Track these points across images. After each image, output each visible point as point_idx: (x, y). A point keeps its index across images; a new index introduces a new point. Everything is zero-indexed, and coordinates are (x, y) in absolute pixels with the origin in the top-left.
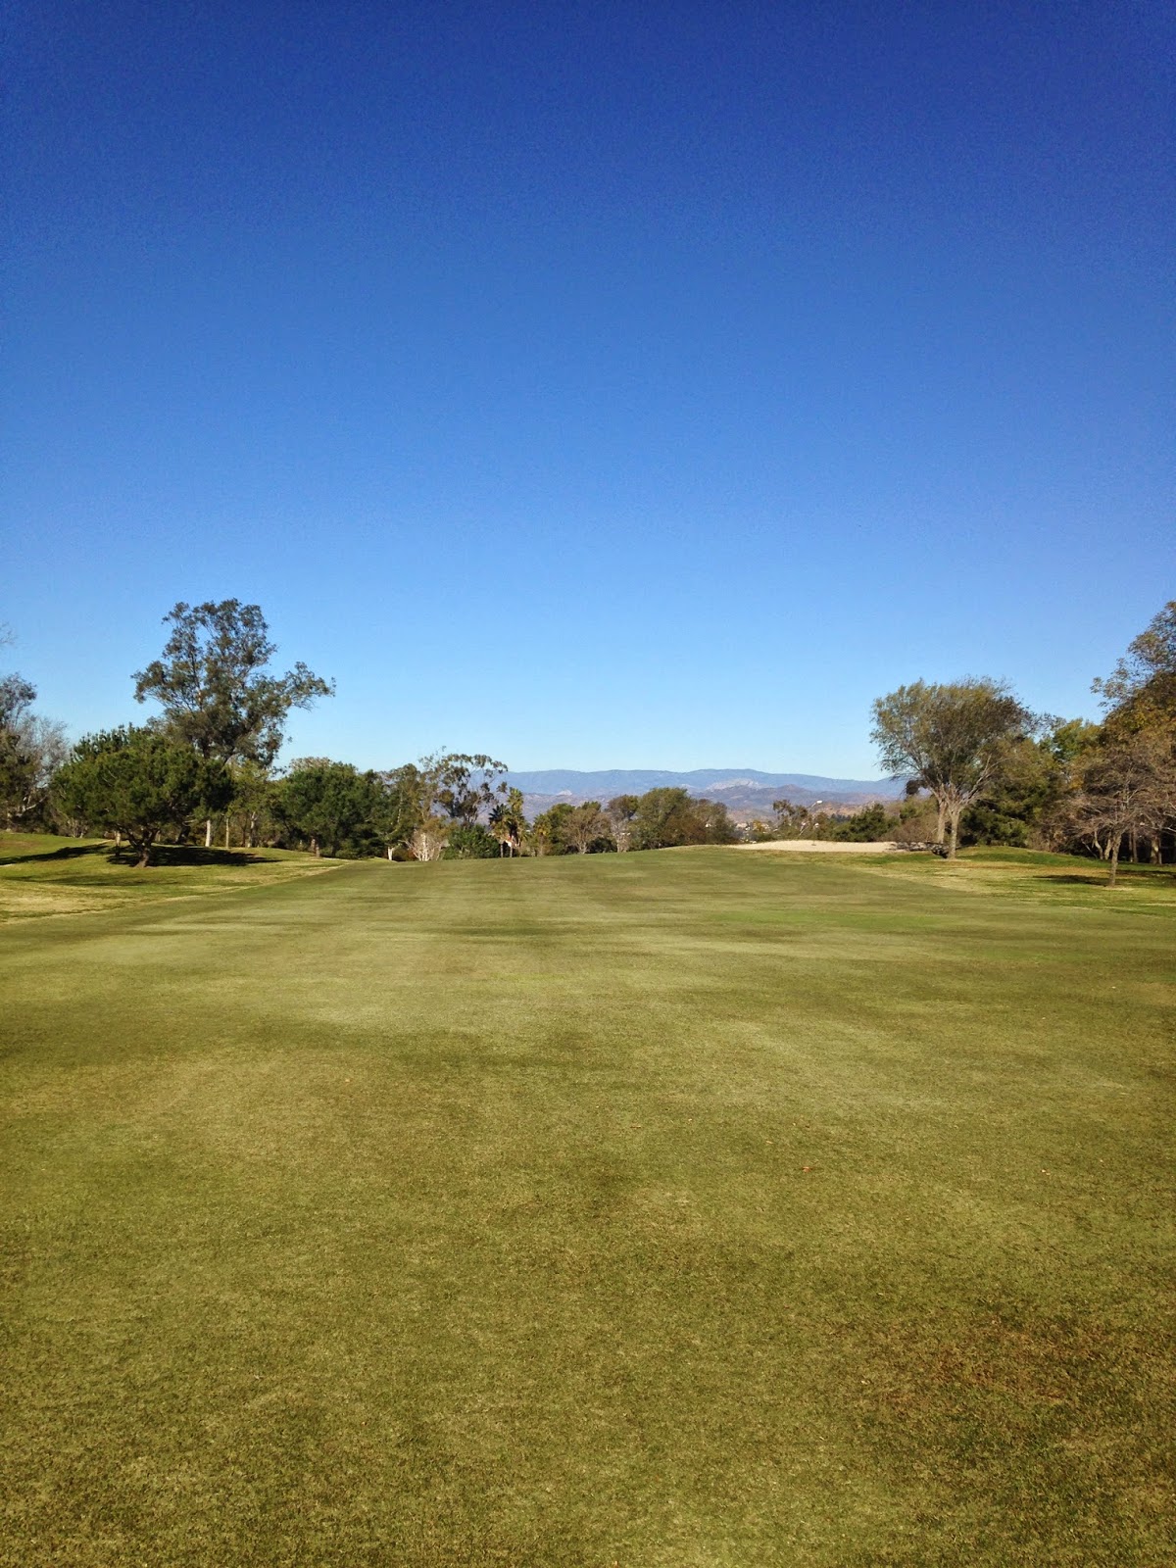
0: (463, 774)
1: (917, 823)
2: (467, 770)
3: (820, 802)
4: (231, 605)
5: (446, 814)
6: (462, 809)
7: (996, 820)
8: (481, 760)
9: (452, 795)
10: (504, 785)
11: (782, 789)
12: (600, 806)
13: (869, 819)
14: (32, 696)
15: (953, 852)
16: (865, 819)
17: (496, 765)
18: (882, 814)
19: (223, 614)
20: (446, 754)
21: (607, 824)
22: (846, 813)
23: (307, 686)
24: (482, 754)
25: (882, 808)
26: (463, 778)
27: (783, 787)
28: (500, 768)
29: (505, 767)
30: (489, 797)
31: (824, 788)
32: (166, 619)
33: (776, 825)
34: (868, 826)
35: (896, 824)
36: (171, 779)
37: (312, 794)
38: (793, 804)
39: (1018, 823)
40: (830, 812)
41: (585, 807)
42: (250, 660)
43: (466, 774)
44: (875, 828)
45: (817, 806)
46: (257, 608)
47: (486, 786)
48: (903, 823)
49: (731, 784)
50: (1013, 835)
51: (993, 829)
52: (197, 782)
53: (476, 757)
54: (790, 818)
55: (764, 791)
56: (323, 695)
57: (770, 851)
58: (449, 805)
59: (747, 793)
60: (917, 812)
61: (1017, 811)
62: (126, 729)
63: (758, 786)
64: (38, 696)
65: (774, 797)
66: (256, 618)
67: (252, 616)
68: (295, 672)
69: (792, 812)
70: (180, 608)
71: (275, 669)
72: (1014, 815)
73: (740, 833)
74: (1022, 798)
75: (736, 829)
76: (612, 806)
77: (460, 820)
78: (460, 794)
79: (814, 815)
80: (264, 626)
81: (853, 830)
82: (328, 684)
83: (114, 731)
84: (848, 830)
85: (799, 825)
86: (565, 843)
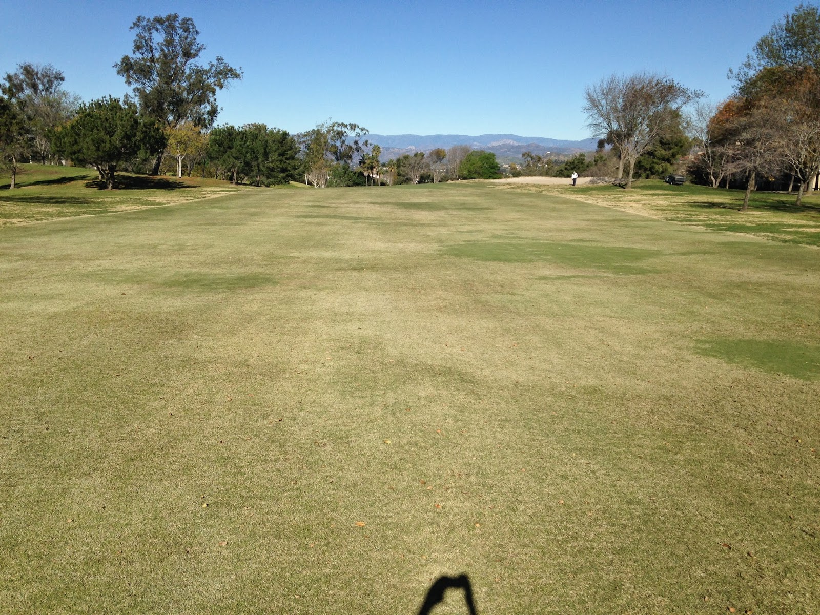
0: (343, 135)
1: (605, 165)
2: (345, 132)
3: (549, 153)
4: (172, 18)
5: (334, 158)
6: (343, 156)
7: (653, 163)
8: (353, 127)
9: (337, 147)
10: (367, 142)
11: (529, 146)
12: (424, 155)
13: (576, 162)
14: (62, 79)
15: (630, 184)
16: (573, 162)
17: (362, 130)
18: (584, 160)
19: (168, 23)
20: (332, 122)
21: (428, 166)
22: (562, 158)
23: (226, 73)
24: (353, 123)
25: (584, 156)
26: (343, 137)
27: (529, 145)
28: (364, 132)
29: (368, 131)
30: (358, 150)
31: (551, 145)
32: (131, 28)
33: (524, 165)
34: (576, 166)
35: (591, 165)
36: (119, 132)
37: (226, 144)
38: (533, 155)
39: (665, 164)
40: (553, 158)
41: (416, 155)
42: (188, 55)
43: (345, 134)
44: (579, 168)
45: (547, 155)
46: (189, 19)
47: (356, 143)
48: (596, 164)
49: (501, 143)
50: (663, 172)
51: (651, 169)
52: (138, 134)
53: (350, 125)
54: (531, 162)
55: (519, 147)
56: (235, 79)
57: (515, 184)
58: (335, 153)
59: (511, 148)
60: (604, 159)
61: (667, 157)
62: (108, 98)
63: (516, 144)
64: (66, 79)
65: (524, 150)
66: (191, 27)
67: (187, 25)
68: (215, 62)
69: (532, 159)
70: (139, 19)
71: (203, 61)
72: (664, 159)
73: (505, 170)
74: (670, 149)
75: (502, 168)
76: (431, 155)
77: (342, 163)
78: (342, 146)
79: (545, 160)
80: (197, 32)
81: (566, 169)
82: (238, 72)
83: (98, 100)
84: (563, 169)
85: (537, 166)
86: (404, 176)
